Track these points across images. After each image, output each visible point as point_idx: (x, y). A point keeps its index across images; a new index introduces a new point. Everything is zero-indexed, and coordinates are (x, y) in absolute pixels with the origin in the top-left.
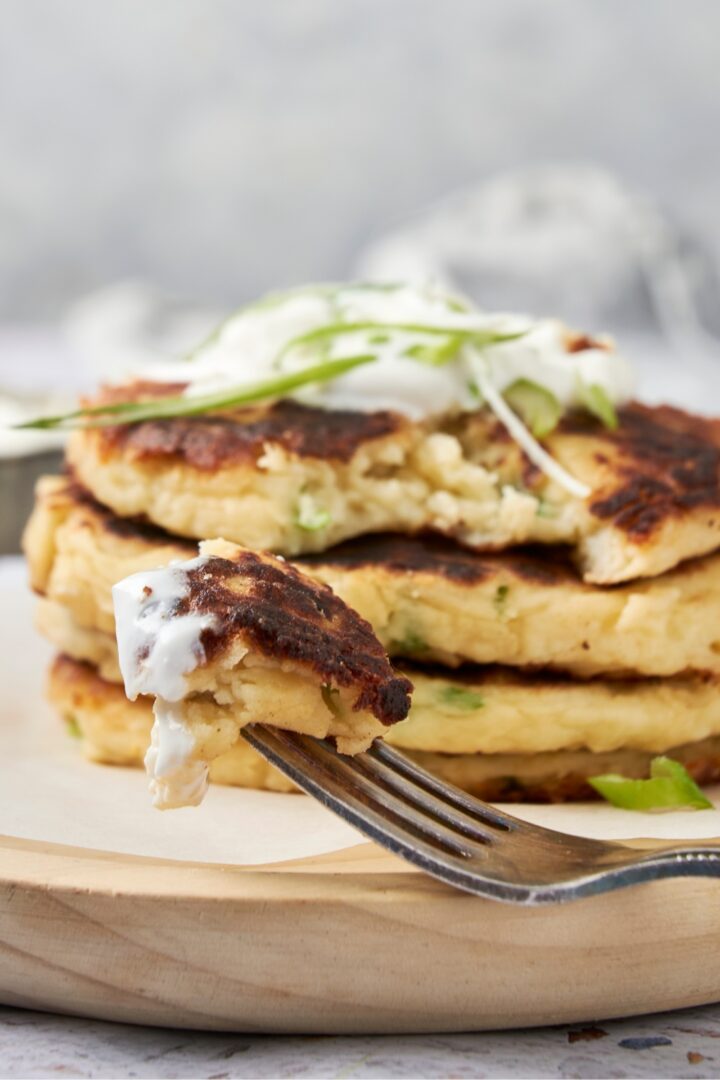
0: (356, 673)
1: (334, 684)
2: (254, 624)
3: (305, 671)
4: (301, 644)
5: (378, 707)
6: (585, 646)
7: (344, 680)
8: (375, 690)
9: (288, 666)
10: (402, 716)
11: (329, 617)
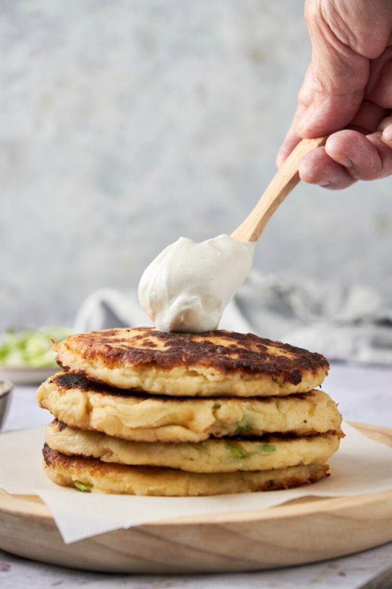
0: (280, 371)
1: (275, 377)
2: (242, 366)
3: (263, 376)
4: (259, 367)
5: (291, 380)
6: (305, 422)
7: (277, 375)
8: (288, 375)
9: (257, 376)
10: (300, 381)
11: (266, 359)
